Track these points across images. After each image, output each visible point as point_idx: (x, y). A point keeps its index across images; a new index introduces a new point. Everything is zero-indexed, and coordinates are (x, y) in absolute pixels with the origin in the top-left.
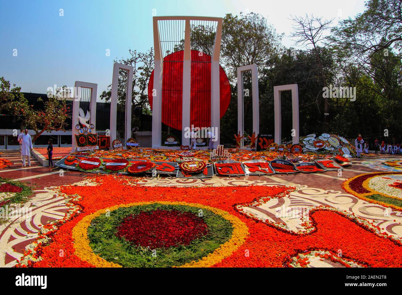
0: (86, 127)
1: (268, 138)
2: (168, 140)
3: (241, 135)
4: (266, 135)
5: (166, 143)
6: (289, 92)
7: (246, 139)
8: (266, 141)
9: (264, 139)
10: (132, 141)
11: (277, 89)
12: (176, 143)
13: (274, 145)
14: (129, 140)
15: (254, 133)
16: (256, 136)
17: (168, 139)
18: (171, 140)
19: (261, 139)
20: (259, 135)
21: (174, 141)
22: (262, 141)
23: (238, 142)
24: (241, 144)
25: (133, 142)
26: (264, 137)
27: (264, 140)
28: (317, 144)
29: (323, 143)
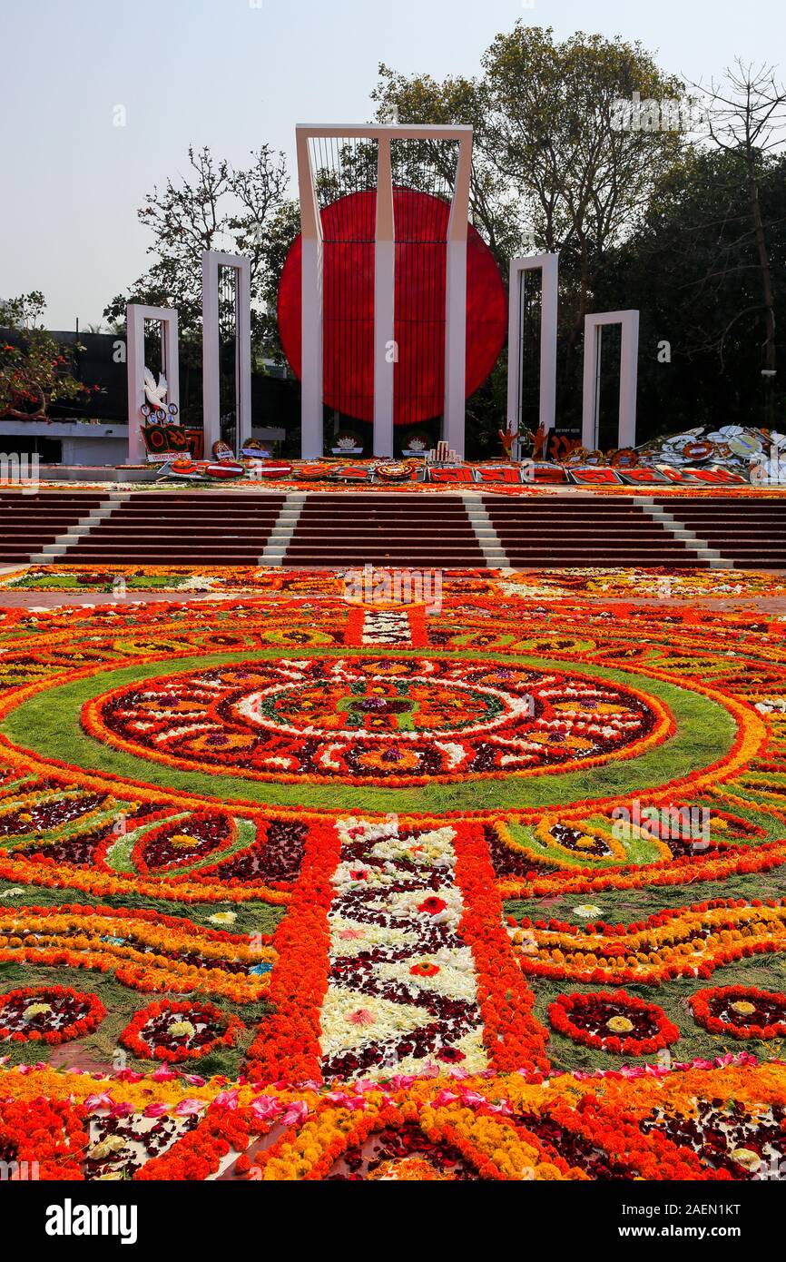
0: (161, 410)
1: (570, 436)
2: (339, 444)
3: (514, 431)
4: (566, 430)
5: (335, 451)
6: (617, 328)
7: (523, 439)
8: (567, 443)
9: (564, 438)
10: (253, 445)
11: (593, 322)
12: (359, 450)
13: (581, 451)
14: (248, 443)
15: (543, 426)
16: (546, 431)
17: (341, 443)
18: (347, 444)
19: (555, 439)
20: (552, 430)
21: (355, 446)
22: (558, 444)
23: (507, 449)
24: (514, 452)
25: (255, 448)
26: (562, 434)
27: (561, 443)
28: (693, 451)
29: (710, 449)
